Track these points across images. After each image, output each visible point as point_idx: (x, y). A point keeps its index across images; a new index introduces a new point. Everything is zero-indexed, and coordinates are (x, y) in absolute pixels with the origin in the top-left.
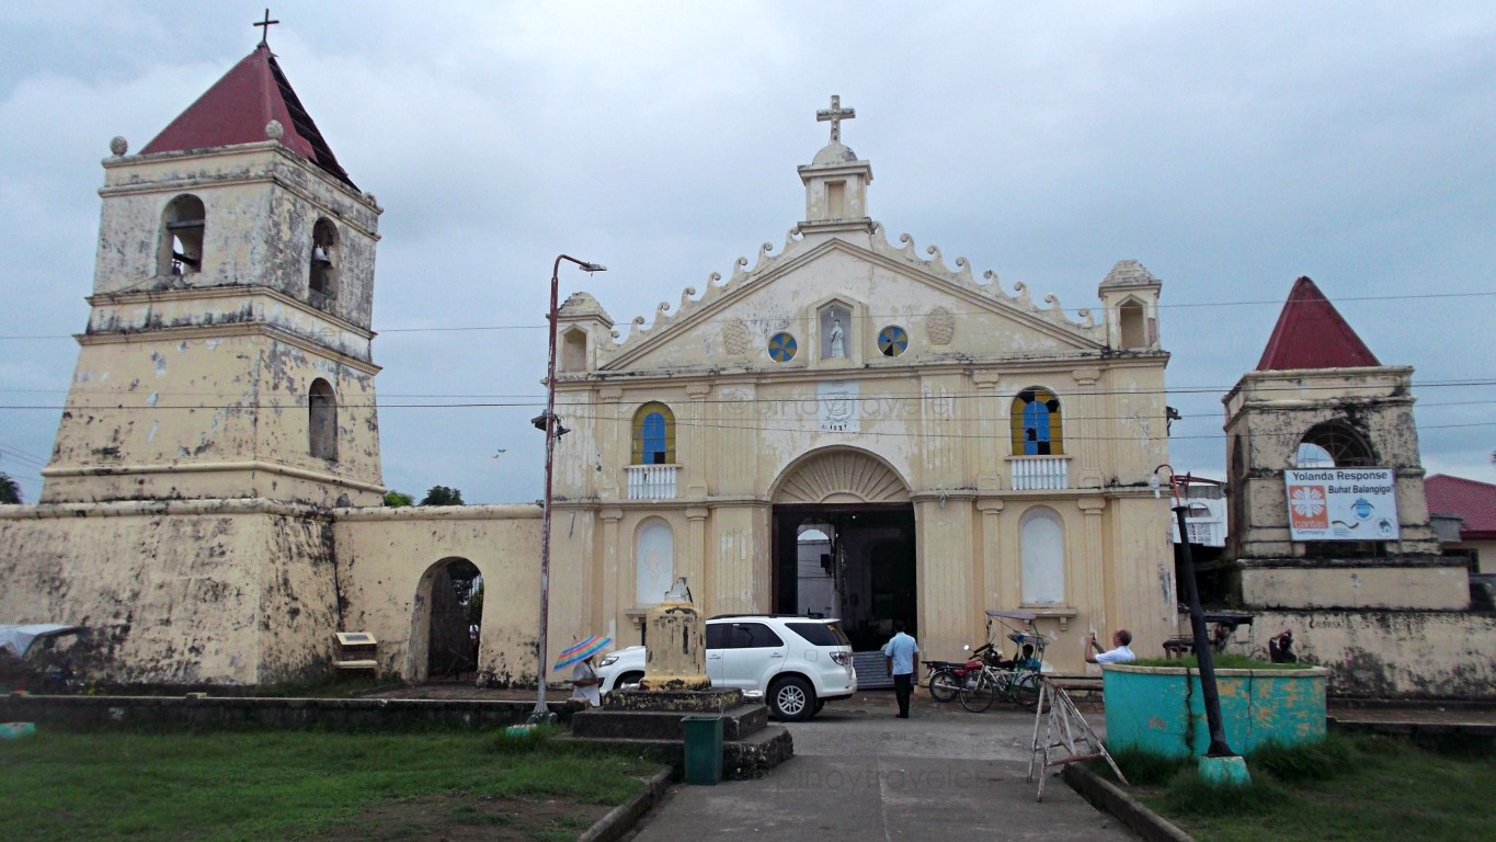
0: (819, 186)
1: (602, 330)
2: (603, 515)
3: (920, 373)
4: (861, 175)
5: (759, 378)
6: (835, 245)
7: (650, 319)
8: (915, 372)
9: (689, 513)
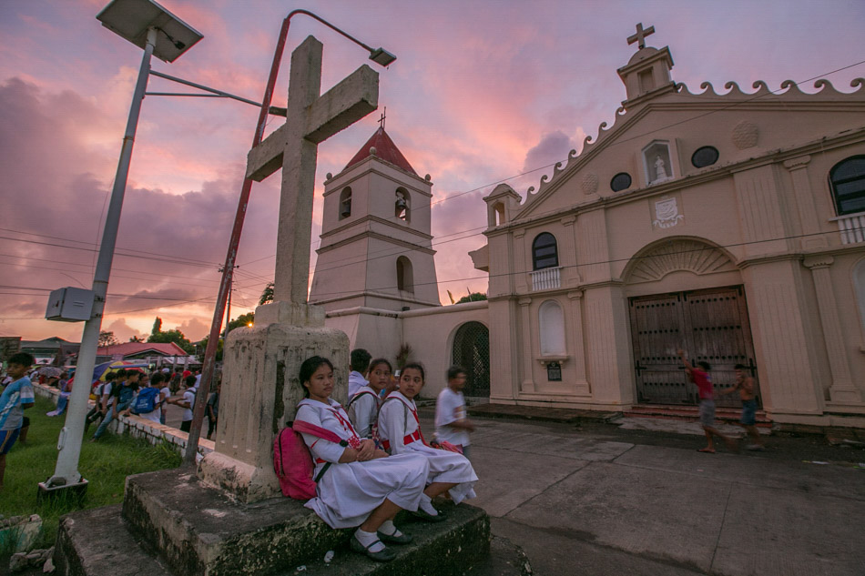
0: (634, 77)
1: (512, 200)
2: (520, 302)
3: (732, 172)
4: (663, 59)
5: (606, 204)
6: (649, 109)
7: (537, 187)
8: (728, 173)
9: (570, 296)
